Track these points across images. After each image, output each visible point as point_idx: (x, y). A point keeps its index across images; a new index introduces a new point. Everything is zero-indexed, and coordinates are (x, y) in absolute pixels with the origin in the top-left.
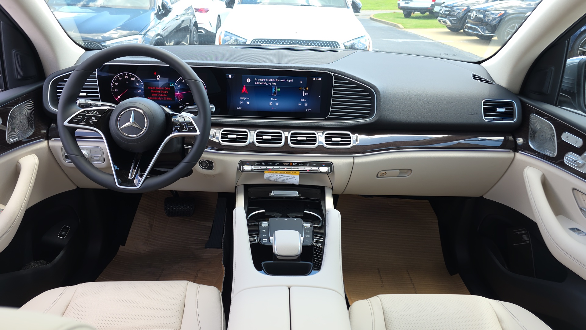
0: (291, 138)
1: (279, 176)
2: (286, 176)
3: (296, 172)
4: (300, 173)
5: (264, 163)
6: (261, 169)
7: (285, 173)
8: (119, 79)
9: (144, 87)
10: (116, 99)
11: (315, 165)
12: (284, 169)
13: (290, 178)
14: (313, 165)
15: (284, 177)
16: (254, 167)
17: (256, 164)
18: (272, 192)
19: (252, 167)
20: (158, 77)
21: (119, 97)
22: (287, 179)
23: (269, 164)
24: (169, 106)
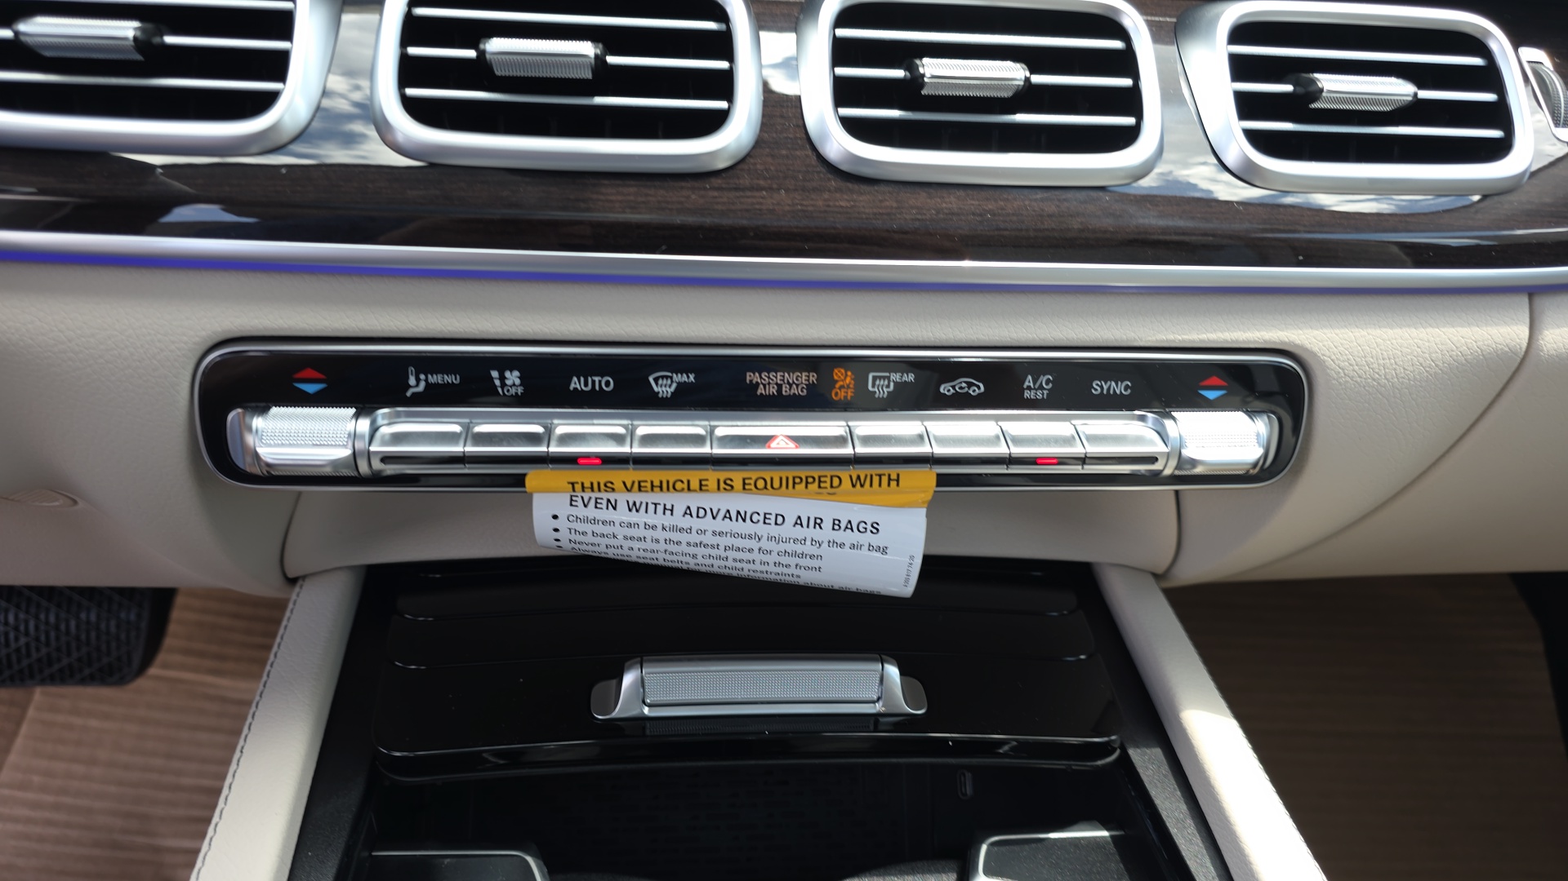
0: (842, 71)
1: (701, 512)
2: (780, 519)
3: (893, 471)
4: (942, 480)
5: (513, 377)
6: (471, 449)
7: (768, 487)
11: (1120, 388)
12: (765, 440)
13: (826, 533)
14: (1097, 387)
15: (761, 529)
16: (385, 431)
17: (416, 384)
18: (628, 679)
19: (364, 425)
22: (790, 547)
23: (576, 384)
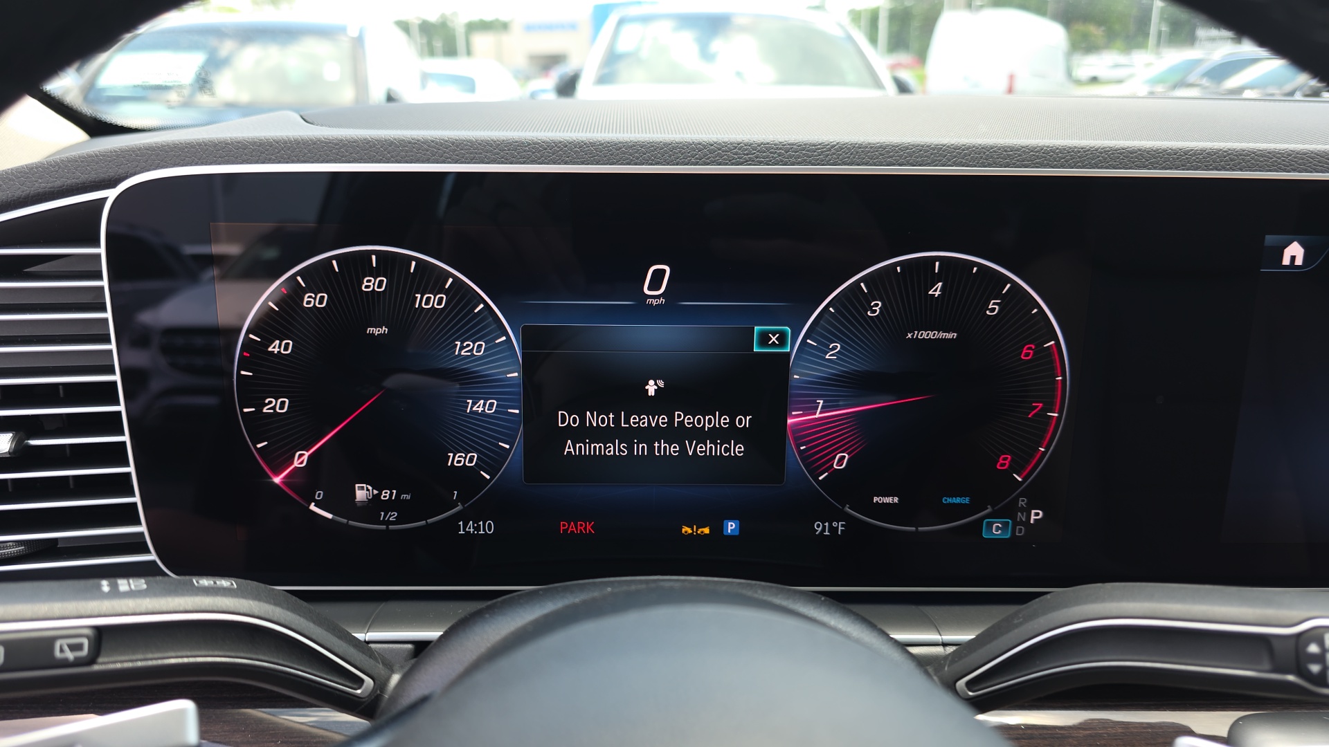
8: (311, 300)
9: (530, 366)
10: (277, 480)
20: (658, 276)
21: (301, 459)
24: (731, 527)
